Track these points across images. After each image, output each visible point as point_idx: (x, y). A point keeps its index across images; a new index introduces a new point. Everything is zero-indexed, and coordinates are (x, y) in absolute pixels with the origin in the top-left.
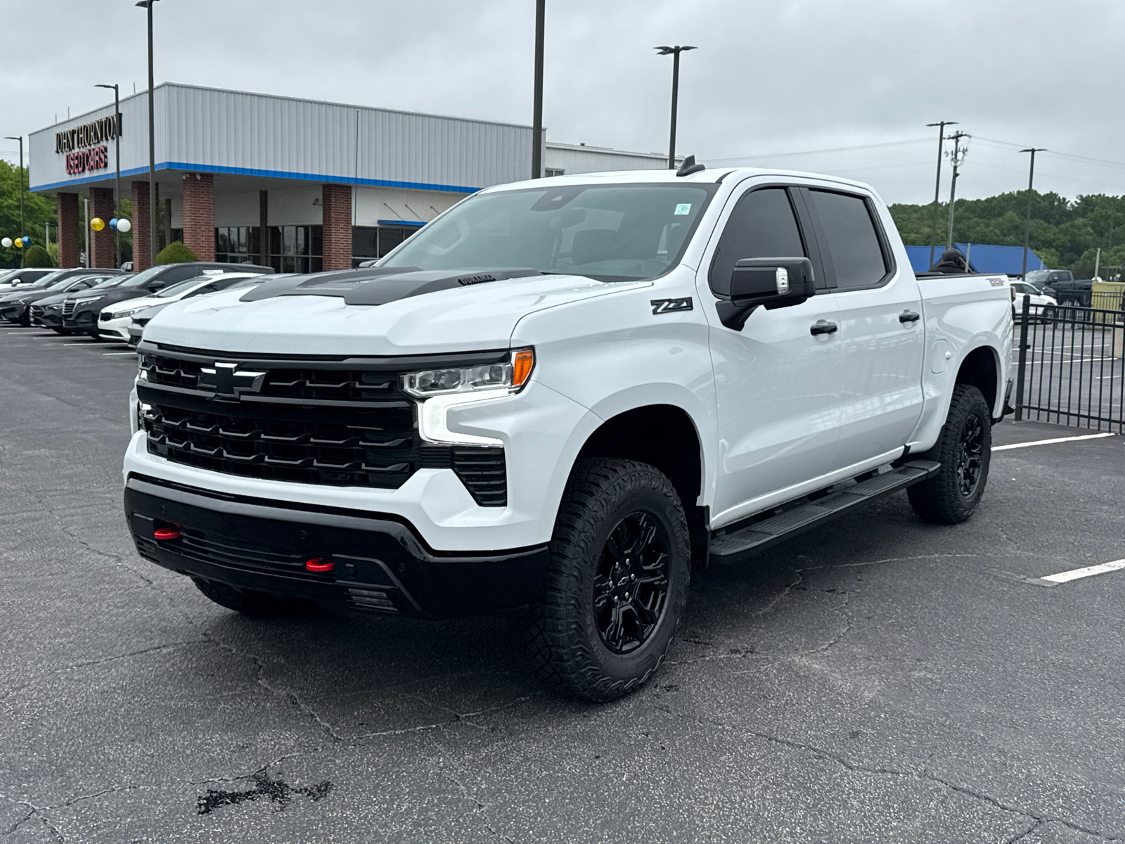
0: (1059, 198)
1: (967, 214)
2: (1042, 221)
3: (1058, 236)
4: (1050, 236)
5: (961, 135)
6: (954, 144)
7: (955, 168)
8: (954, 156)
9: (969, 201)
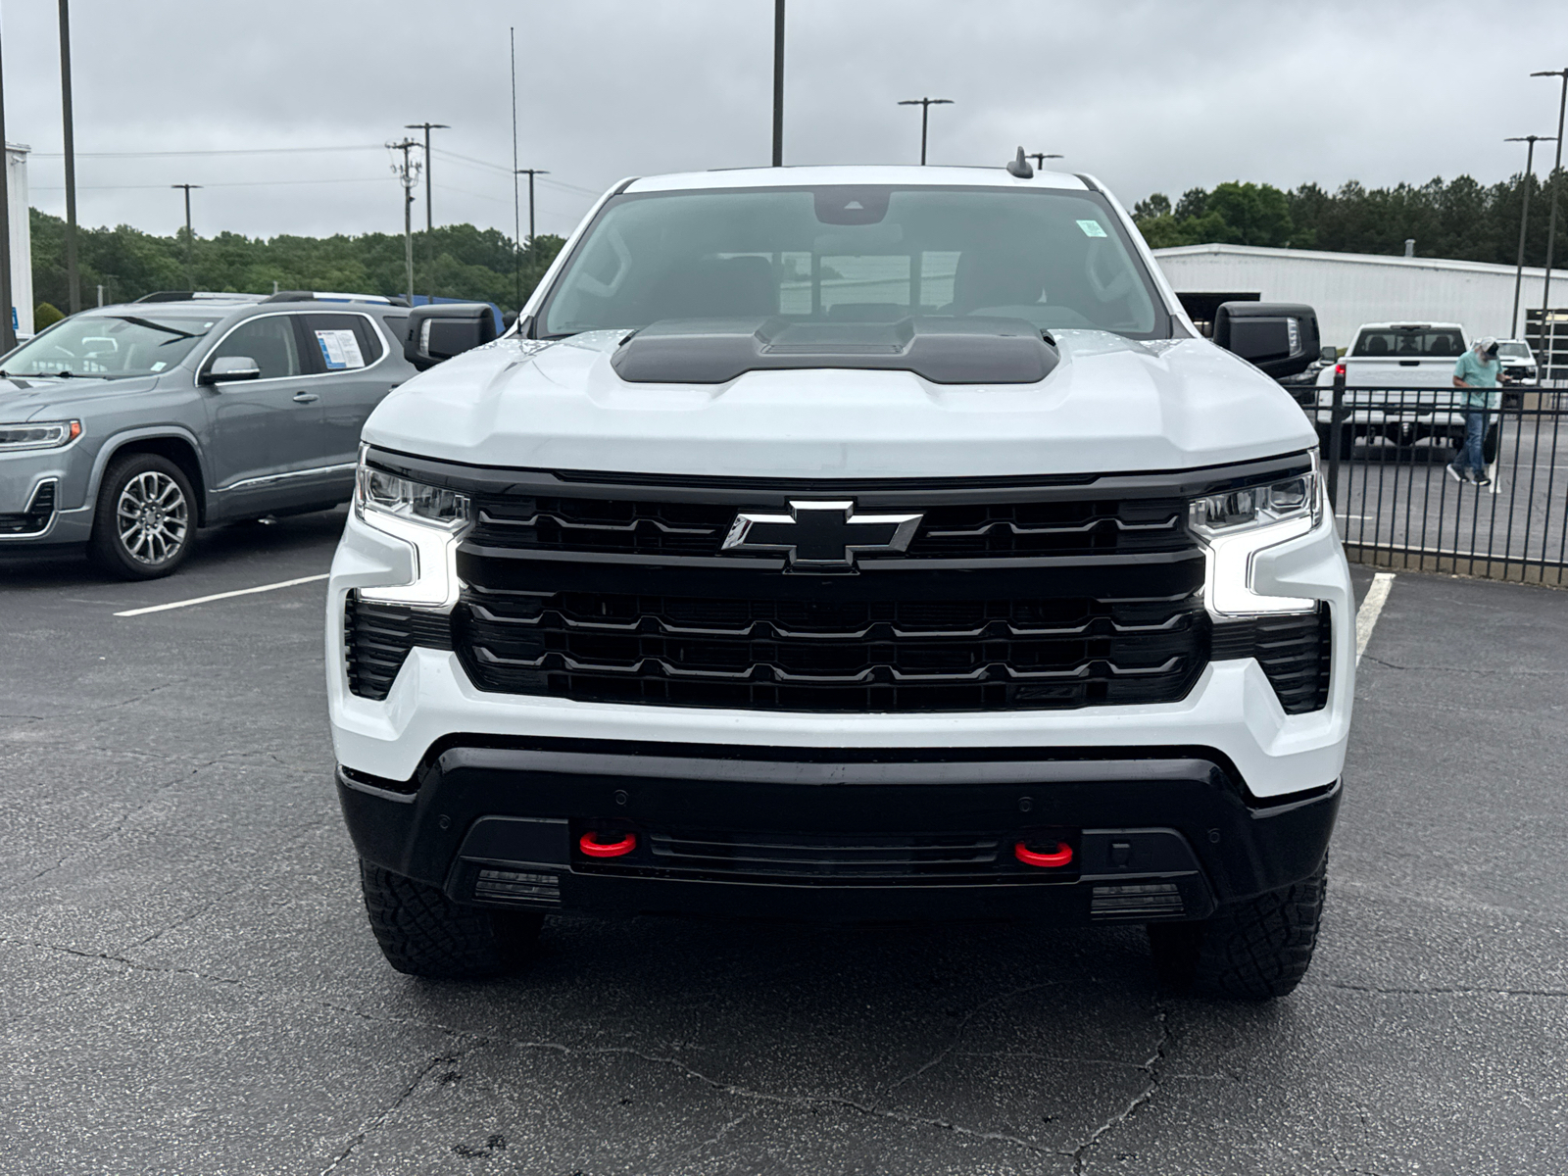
0: (503, 237)
1: (388, 254)
2: (485, 268)
3: (509, 288)
4: (499, 288)
5: (412, 144)
6: (403, 155)
7: (408, 189)
8: (404, 173)
9: (387, 237)
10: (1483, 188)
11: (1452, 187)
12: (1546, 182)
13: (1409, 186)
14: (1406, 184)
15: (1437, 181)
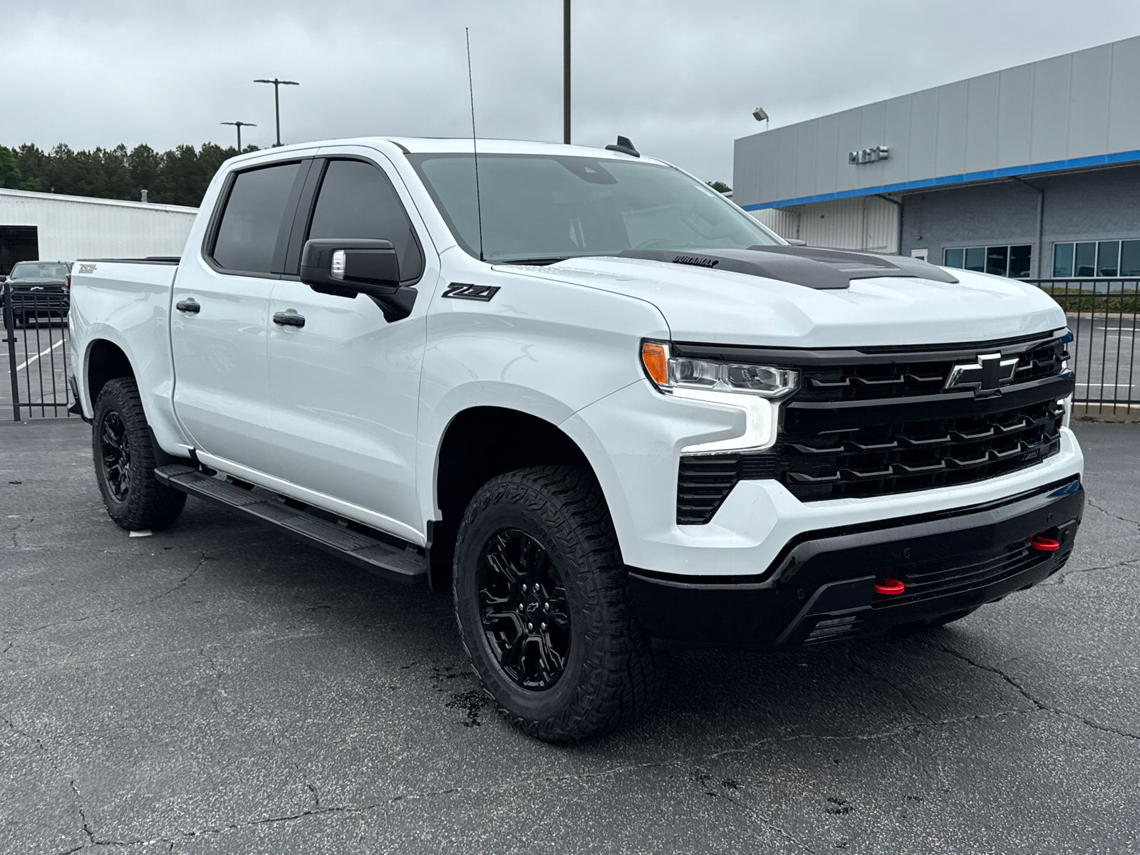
10: (157, 154)
11: (136, 152)
12: (200, 152)
13: (104, 150)
14: (102, 149)
15: (122, 147)
